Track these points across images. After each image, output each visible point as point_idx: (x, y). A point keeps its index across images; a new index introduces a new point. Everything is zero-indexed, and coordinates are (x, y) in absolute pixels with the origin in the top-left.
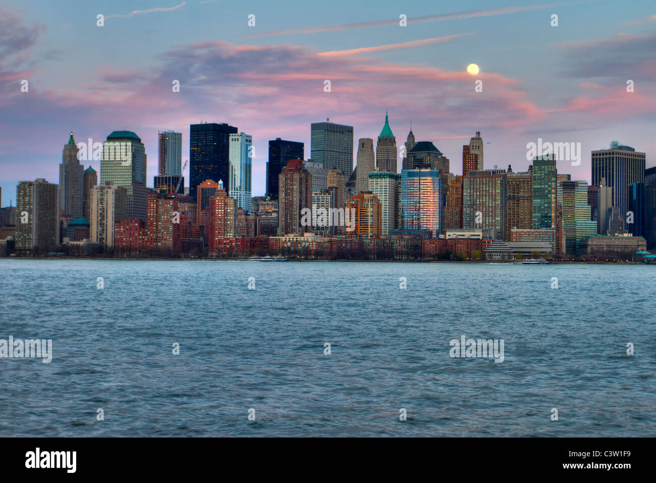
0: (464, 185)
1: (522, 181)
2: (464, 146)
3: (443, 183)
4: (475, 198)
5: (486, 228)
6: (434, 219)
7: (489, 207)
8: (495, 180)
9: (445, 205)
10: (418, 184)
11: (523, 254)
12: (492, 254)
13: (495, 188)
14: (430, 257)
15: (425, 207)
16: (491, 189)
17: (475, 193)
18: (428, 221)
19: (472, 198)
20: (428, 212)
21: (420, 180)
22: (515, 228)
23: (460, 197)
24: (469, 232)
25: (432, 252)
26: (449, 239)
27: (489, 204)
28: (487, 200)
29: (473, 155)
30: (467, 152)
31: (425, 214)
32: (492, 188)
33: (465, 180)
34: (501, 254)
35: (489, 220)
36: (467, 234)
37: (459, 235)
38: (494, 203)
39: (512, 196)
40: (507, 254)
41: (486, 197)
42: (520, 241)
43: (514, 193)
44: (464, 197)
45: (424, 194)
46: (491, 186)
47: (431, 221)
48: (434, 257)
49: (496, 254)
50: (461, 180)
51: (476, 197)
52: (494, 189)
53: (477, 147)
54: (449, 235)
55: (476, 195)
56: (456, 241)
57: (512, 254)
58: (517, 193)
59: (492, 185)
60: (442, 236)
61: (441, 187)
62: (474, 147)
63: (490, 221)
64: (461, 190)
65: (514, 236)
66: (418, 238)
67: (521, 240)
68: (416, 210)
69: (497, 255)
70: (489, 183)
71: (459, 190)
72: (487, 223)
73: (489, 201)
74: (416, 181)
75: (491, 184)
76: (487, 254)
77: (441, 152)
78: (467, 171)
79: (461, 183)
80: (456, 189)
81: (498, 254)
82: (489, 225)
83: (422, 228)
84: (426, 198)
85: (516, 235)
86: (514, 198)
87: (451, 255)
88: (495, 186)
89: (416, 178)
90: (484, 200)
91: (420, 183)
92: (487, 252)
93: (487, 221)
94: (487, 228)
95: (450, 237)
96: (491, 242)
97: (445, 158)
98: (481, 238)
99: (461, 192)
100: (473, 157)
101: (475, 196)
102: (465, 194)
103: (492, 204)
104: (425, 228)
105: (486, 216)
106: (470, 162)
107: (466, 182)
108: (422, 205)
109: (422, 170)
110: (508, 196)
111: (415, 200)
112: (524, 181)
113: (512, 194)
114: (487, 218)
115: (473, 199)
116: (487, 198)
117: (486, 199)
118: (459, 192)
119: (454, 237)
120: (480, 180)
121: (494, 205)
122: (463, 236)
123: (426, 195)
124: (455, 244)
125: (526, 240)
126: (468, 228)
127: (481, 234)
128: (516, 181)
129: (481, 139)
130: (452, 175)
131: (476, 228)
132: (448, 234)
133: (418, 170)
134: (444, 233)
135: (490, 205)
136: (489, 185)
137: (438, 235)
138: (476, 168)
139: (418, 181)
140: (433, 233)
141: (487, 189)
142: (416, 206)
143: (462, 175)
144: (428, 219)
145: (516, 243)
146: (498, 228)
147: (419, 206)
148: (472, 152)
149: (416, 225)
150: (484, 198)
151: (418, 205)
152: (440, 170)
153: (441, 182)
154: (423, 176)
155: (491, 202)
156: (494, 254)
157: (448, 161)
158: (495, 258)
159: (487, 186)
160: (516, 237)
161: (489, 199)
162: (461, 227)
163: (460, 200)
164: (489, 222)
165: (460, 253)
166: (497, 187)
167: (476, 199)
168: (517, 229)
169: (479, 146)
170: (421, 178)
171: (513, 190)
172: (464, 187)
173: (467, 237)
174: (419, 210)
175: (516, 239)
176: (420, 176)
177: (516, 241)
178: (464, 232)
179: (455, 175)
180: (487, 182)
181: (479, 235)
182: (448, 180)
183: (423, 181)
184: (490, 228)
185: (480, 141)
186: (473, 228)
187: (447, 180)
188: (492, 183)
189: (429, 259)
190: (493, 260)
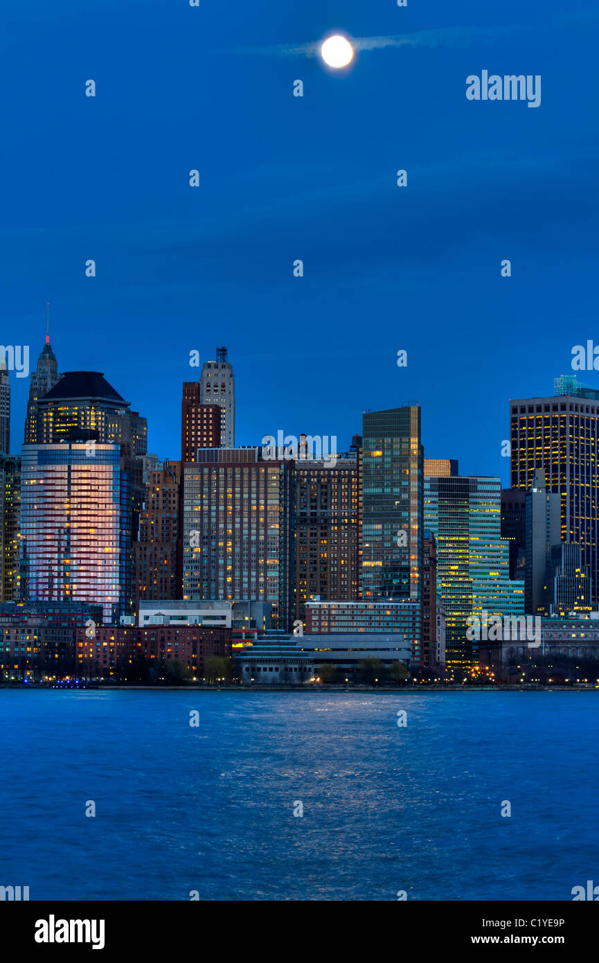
0: (186, 485)
1: (334, 476)
2: (185, 384)
3: (130, 480)
4: (213, 520)
5: (241, 598)
6: (107, 575)
7: (250, 542)
8: (266, 474)
9: (134, 537)
10: (66, 482)
11: (335, 666)
12: (259, 666)
13: (266, 493)
14: (98, 675)
15: (84, 543)
16: (254, 496)
17: (214, 508)
18: (92, 581)
19: (206, 520)
20: (92, 556)
21: (70, 471)
22: (318, 597)
23: (175, 516)
24: (199, 608)
25: (101, 661)
26: (147, 628)
27: (250, 535)
28: (246, 526)
29: (208, 407)
30: (193, 401)
31: (83, 562)
32: (258, 493)
33: (186, 471)
34: (282, 667)
35: (249, 577)
36: (192, 615)
37: (171, 618)
38: (262, 532)
39: (309, 515)
40: (297, 666)
41: (242, 518)
42: (330, 633)
43: (316, 508)
44: (185, 515)
45: (81, 509)
46: (254, 490)
47: (99, 581)
48: (106, 674)
49: (268, 666)
50: (178, 472)
51: (217, 517)
52: (262, 496)
53: (219, 388)
54: (147, 618)
55: (217, 511)
56: (163, 632)
57: (308, 666)
58: (322, 507)
59: (258, 487)
60: (126, 620)
61: (125, 490)
62: (212, 388)
63: (253, 580)
64: (176, 498)
65: (314, 618)
66: (66, 625)
67: (333, 630)
68: (59, 552)
69: (271, 669)
70: (250, 481)
71: (172, 499)
72: (245, 586)
73: (250, 529)
74: (59, 475)
75: (254, 484)
76: (247, 666)
77: (127, 400)
78: (194, 450)
79: (178, 480)
80: (164, 495)
81: (274, 666)
82: (249, 591)
83: (75, 599)
84: (85, 519)
85: (320, 615)
86: (314, 521)
87: (152, 670)
88: (266, 487)
89: (58, 468)
90: (238, 526)
91: (69, 478)
92: (246, 661)
93: (245, 580)
94: (246, 597)
95: (148, 623)
96: (256, 634)
97: (136, 414)
98: (228, 623)
99: (176, 505)
100: (208, 413)
101: (213, 514)
102: (187, 509)
103: (258, 535)
104: (84, 599)
105: (241, 567)
106: (202, 424)
107: (192, 477)
108: (75, 537)
109: (75, 447)
110: (298, 515)
111: (58, 525)
112: (339, 475)
113: (308, 511)
114: (245, 573)
115: (210, 522)
116: (246, 520)
117: (241, 523)
118: (172, 505)
119: (159, 621)
120: (226, 474)
121: (262, 538)
122: (183, 618)
123: (85, 512)
124: (163, 640)
125: (345, 630)
126: (197, 597)
127: (228, 613)
128: (319, 476)
129: (230, 367)
130: (154, 460)
131: (217, 598)
132: (142, 613)
133: (66, 447)
134: (132, 610)
135: (254, 538)
136: (250, 487)
137: (116, 617)
138: (217, 442)
139: (66, 475)
140: (106, 612)
141: (246, 496)
142: (59, 540)
143: (180, 459)
144: (92, 574)
145: (319, 638)
146: (273, 598)
147: (69, 541)
148: (207, 400)
149: (59, 590)
150: (238, 520)
151: (65, 537)
152: (123, 446)
153: (125, 477)
154: (78, 461)
155: (254, 532)
156: (261, 666)
157: (143, 422)
158: (265, 678)
159: (246, 490)
160: (320, 621)
161: (250, 523)
162: (178, 596)
163: (175, 525)
164: (249, 582)
165: (176, 664)
166: (269, 490)
167: (217, 524)
168: (322, 599)
169: (223, 386)
170: (74, 467)
171: (312, 501)
172: (186, 491)
173: (193, 622)
174: (67, 551)
175: (320, 627)
176: (70, 462)
177: (320, 633)
178: (185, 608)
179: (163, 460)
180: (246, 478)
181: (224, 618)
182: (144, 473)
183: (80, 475)
184: (253, 598)
185: (227, 372)
186: (209, 598)
187: (141, 471)
188: (258, 481)
189: (94, 679)
190: (260, 681)
